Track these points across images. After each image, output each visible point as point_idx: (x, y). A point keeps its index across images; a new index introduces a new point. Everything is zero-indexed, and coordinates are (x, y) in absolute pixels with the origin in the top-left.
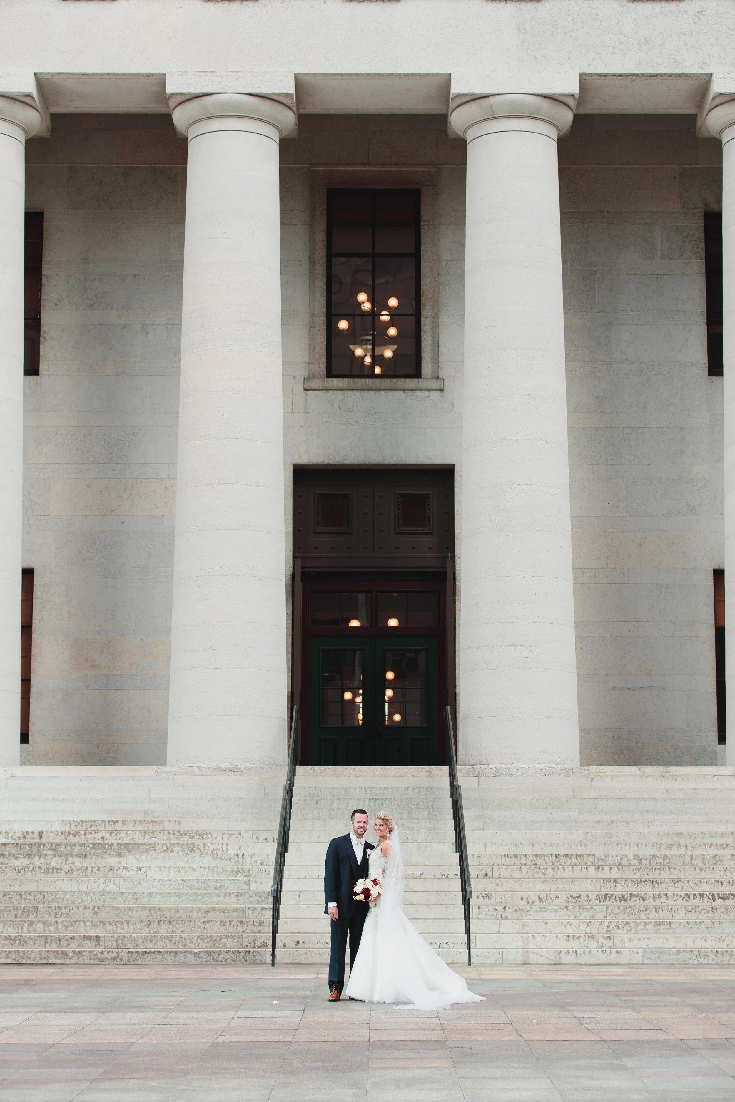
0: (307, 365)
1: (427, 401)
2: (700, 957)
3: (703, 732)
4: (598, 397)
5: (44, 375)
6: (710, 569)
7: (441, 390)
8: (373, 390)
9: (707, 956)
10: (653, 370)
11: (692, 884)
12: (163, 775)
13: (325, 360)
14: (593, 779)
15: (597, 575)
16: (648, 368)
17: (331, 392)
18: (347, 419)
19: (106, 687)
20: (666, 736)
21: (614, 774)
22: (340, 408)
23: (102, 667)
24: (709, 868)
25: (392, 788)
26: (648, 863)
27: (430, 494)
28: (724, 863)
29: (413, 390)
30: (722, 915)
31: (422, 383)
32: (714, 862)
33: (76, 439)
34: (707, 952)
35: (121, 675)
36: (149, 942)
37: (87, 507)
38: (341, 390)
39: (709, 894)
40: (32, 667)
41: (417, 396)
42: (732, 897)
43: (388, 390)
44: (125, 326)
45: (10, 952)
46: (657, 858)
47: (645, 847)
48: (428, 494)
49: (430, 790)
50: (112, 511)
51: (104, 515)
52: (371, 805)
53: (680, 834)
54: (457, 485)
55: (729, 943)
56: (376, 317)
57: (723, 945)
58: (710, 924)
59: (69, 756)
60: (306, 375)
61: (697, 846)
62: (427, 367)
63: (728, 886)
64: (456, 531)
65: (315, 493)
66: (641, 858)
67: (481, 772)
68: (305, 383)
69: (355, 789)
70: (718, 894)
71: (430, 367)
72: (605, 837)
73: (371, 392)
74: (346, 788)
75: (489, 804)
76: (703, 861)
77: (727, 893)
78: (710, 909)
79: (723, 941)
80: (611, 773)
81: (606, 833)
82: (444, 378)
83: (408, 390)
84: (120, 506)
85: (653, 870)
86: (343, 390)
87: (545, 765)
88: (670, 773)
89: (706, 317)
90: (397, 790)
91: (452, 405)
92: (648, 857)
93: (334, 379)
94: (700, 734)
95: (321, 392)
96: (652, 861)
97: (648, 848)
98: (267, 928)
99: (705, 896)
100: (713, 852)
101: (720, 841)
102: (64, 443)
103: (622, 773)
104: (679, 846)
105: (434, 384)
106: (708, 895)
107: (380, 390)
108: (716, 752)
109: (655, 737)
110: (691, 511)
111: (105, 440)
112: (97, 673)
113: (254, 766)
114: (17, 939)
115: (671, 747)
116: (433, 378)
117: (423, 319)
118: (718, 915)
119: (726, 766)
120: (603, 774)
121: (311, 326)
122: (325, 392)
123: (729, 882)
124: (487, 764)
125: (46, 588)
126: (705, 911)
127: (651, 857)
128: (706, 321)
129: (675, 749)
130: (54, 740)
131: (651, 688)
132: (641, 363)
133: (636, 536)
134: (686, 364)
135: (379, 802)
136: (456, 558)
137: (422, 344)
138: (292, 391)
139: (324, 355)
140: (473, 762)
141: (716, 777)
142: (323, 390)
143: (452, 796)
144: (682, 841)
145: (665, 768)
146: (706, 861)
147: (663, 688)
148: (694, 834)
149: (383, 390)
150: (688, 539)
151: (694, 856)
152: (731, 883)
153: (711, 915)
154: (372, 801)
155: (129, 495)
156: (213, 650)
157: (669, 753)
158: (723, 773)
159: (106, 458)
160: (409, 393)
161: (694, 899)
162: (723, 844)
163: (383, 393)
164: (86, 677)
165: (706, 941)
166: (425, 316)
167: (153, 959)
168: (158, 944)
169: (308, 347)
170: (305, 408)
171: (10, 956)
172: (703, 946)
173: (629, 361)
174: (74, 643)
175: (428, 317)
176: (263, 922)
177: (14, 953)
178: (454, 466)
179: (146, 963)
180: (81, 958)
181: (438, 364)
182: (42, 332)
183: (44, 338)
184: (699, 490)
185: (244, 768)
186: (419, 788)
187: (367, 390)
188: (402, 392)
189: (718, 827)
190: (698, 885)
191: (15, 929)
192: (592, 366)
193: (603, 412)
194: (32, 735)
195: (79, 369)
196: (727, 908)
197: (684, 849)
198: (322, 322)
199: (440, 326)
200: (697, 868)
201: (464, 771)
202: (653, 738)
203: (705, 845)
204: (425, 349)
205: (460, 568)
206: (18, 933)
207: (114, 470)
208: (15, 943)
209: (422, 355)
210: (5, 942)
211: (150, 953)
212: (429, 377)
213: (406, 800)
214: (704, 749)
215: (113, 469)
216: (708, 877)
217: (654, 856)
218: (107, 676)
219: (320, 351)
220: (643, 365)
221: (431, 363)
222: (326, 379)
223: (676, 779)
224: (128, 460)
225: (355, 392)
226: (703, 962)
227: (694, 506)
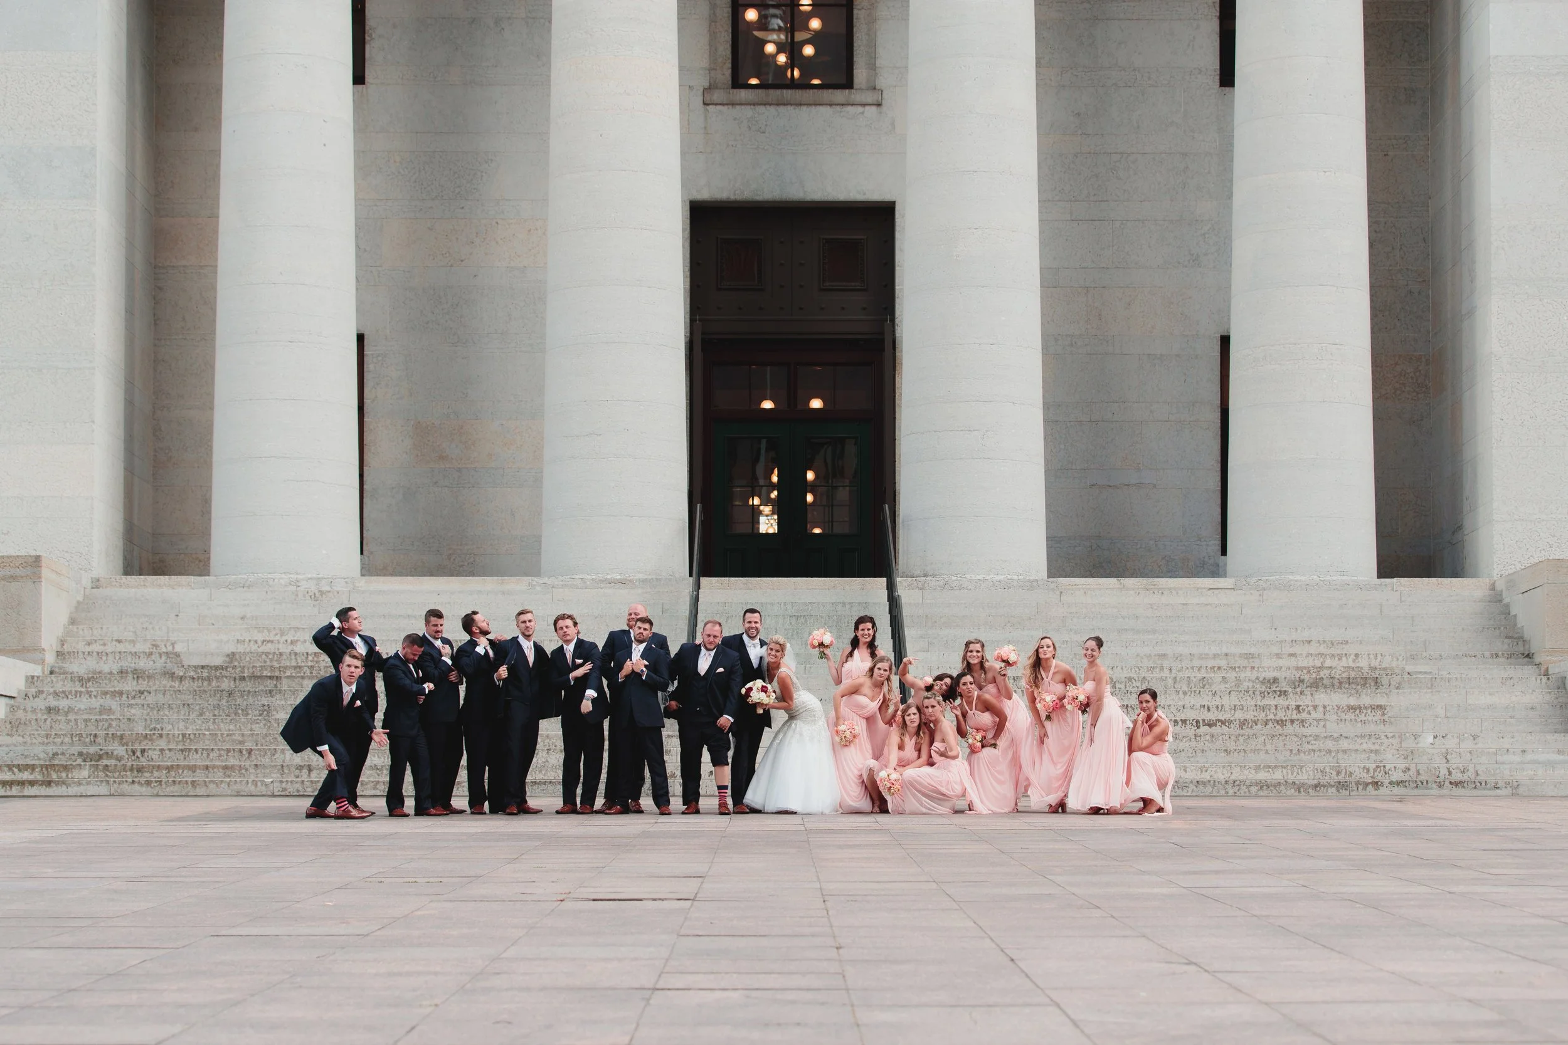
0: (708, 72)
1: (861, 119)
2: (1178, 788)
3: (1202, 540)
4: (1079, 114)
5: (372, 84)
6: (1216, 335)
7: (879, 105)
8: (791, 105)
9: (1186, 787)
10: (1149, 78)
11: (1173, 709)
12: (538, 588)
13: (730, 65)
14: (1061, 593)
15: (1074, 343)
16: (1142, 76)
17: (738, 107)
18: (758, 142)
19: (458, 484)
20: (1156, 545)
21: (1089, 587)
22: (749, 128)
23: (452, 459)
24: (1195, 692)
25: (818, 603)
26: (1122, 686)
27: (864, 239)
28: (1213, 687)
29: (843, 105)
30: (1206, 743)
31: (855, 96)
32: (1201, 685)
33: (414, 168)
34: (1186, 782)
35: (477, 469)
36: (537, 772)
37: (430, 255)
38: (751, 105)
39: (1193, 720)
40: (364, 458)
41: (848, 112)
42: (1220, 723)
43: (810, 105)
44: (473, 21)
45: (378, 782)
46: (1134, 681)
47: (1121, 671)
48: (861, 239)
49: (864, 605)
50: (462, 261)
51: (452, 266)
52: (793, 623)
53: (1163, 656)
54: (897, 228)
55: (1213, 773)
56: (796, 8)
57: (1206, 776)
58: (1192, 753)
59: (413, 570)
60: (707, 85)
61: (1184, 670)
62: (860, 74)
63: (1216, 712)
64: (897, 288)
65: (717, 238)
66: (1115, 680)
67: (926, 585)
68: (705, 96)
69: (772, 604)
70: (1204, 720)
71: (864, 74)
72: (1074, 659)
73: (789, 107)
74: (762, 603)
75: (936, 622)
76: (1189, 684)
77: (1214, 719)
78: (1193, 737)
79: (1206, 771)
80: (1084, 586)
81: (1075, 654)
82: (883, 88)
83: (835, 105)
84: (471, 254)
85: (1129, 694)
86: (754, 105)
87: (1004, 576)
88: (1156, 587)
89: (1218, 9)
90: (824, 606)
91: (893, 124)
92: (1123, 680)
93: (742, 90)
94: (1199, 543)
95: (726, 107)
96: (1128, 685)
97: (1125, 671)
98: (674, 757)
99: (1188, 722)
100: (1203, 673)
101: (1211, 663)
102: (399, 172)
103: (1098, 586)
104: (1162, 668)
105: (870, 97)
106: (1191, 721)
107: (801, 105)
108: (1218, 566)
109: (1144, 546)
110: (1193, 261)
111: (450, 169)
112: (447, 466)
113: (650, 577)
114: (384, 769)
115: (1163, 559)
116: (867, 89)
117: (855, 12)
118: (1202, 744)
119: (1226, 577)
120: (1074, 587)
121: (713, 20)
122: (730, 107)
123: (1217, 707)
124: (934, 576)
125: (380, 358)
126: (1186, 739)
127: (1126, 680)
128: (1218, 14)
129: (1168, 561)
130: (394, 550)
131: (1139, 485)
132: (1134, 70)
133: (1123, 293)
134: (1192, 72)
135: (802, 620)
136: (897, 321)
137: (855, 44)
138: (689, 106)
139: (729, 58)
140: (917, 573)
141: (1212, 591)
142: (727, 104)
143: (890, 612)
144: (1166, 664)
145: (1150, 580)
146: (1192, 685)
147: (1155, 486)
148: (1181, 655)
149: (805, 104)
150: (1190, 298)
151: (1178, 679)
152: (1220, 709)
153: (1193, 743)
154: (794, 618)
155: (483, 240)
156: (597, 435)
157: (1159, 567)
158: (1220, 585)
159: (452, 192)
160: (838, 108)
161: (1175, 726)
162: (1214, 667)
163: (804, 108)
164: (433, 471)
165: (1186, 771)
166: (859, 7)
167: (543, 790)
168: (549, 774)
169: (708, 47)
170: (705, 128)
171: (378, 786)
172: (1182, 776)
173: (1120, 67)
174: (416, 428)
175: (863, 8)
176: (670, 751)
177: (382, 784)
178: (894, 203)
179: (536, 795)
180: (460, 789)
181: (875, 70)
182: (367, 28)
183: (370, 36)
184: (1204, 234)
185: (636, 580)
186: (850, 603)
187: (784, 104)
188: (829, 107)
189: (1210, 648)
190: (1181, 711)
191: (381, 758)
192: (1072, 74)
193: (1085, 134)
194: (367, 544)
195: (416, 77)
196: (1212, 736)
197: (1168, 672)
198: (726, 15)
199: (877, 21)
200: (1181, 692)
201: (905, 584)
202: (1141, 548)
203: (1192, 668)
204: (858, 51)
205: (902, 334)
206: (384, 762)
207: (463, 208)
208: (382, 773)
209: (855, 59)
210: (371, 772)
211: (540, 783)
212: (863, 87)
213: (835, 617)
214: (1204, 561)
215: (461, 206)
216: (1193, 702)
217: (1130, 679)
218: (459, 470)
219: (724, 53)
220: (1137, 73)
221: (866, 69)
222: (732, 91)
223: (1162, 593)
224: (480, 195)
225: (768, 107)
226: (1182, 794)
227: (1197, 254)
